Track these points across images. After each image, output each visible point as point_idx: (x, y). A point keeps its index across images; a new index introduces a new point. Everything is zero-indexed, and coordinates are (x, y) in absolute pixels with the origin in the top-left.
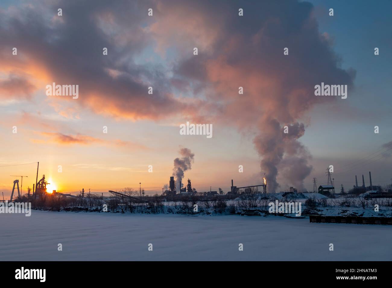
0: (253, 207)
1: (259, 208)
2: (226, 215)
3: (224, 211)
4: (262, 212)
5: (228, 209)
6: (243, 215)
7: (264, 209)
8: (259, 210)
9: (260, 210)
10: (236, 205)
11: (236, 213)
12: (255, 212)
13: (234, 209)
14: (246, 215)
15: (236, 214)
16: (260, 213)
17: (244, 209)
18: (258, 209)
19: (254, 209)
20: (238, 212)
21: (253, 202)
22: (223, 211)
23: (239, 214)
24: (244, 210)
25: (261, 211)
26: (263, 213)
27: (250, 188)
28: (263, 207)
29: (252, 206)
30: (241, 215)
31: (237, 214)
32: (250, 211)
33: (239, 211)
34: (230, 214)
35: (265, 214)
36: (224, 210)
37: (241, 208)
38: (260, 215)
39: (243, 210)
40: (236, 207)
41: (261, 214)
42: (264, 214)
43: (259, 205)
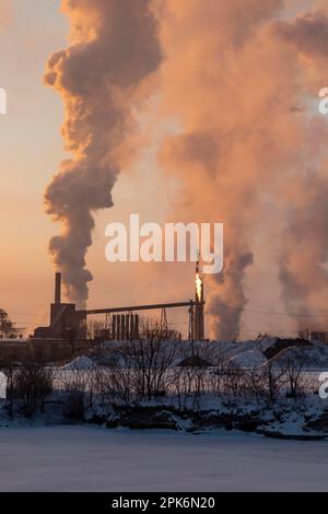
0: (153, 397)
1: (172, 398)
2: (48, 424)
3: (43, 411)
4: (183, 414)
5: (59, 402)
6: (112, 425)
7: (189, 405)
8: (171, 408)
9: (177, 407)
10: (87, 389)
11: (89, 416)
12: (157, 415)
13: (81, 402)
14: (124, 426)
15: (85, 421)
16: (174, 418)
17: (119, 402)
18: (167, 404)
19: (153, 404)
20: (94, 416)
21: (152, 376)
22: (38, 412)
23: (98, 421)
24: (117, 408)
25: (177, 413)
26: (185, 418)
27: (134, 312)
28: (188, 395)
29: (149, 393)
30: (104, 426)
31: (90, 421)
32: (138, 410)
33: (100, 412)
34: (63, 423)
35: (193, 422)
36: (44, 404)
37: (106, 401)
38: (174, 427)
39: (114, 405)
40: (88, 396)
41: (180, 423)
42: (188, 423)
43: (173, 388)
